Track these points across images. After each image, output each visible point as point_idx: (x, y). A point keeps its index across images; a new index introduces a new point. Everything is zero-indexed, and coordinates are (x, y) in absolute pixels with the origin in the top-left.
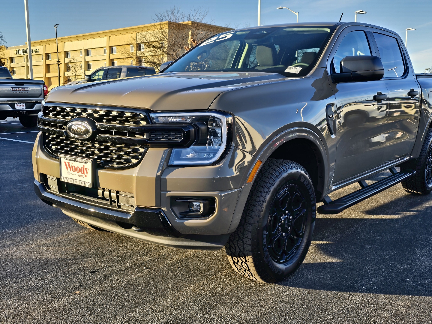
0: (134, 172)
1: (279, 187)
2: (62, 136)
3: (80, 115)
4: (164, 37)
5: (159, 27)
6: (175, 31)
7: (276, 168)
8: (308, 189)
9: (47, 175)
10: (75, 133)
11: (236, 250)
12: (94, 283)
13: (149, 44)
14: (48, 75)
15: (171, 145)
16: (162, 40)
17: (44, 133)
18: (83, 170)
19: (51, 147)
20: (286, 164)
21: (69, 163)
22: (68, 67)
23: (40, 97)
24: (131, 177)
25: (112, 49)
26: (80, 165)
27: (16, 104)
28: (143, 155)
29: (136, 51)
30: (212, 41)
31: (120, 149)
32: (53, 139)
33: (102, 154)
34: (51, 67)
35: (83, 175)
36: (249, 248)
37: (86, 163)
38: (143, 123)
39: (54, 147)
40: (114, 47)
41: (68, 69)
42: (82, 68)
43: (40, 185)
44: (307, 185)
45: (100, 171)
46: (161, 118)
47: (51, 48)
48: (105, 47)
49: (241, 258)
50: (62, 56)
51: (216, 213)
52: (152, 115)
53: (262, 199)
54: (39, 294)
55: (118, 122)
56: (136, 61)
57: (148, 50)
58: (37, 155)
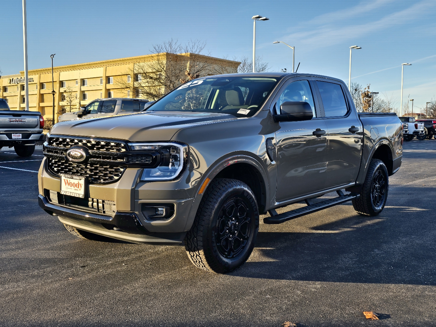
0: (116, 186)
1: (225, 199)
2: (63, 160)
3: (77, 144)
4: (161, 69)
5: (156, 58)
6: (172, 62)
7: (224, 185)
8: (251, 202)
9: (49, 191)
10: (73, 157)
11: (192, 246)
12: (83, 273)
13: (146, 75)
14: (42, 105)
15: (143, 166)
16: (159, 71)
17: (48, 158)
18: (77, 185)
19: (54, 168)
20: (232, 182)
21: (67, 180)
22: (63, 97)
23: (37, 127)
24: (113, 190)
25: (109, 79)
26: (76, 182)
27: (12, 134)
28: (122, 173)
29: (133, 83)
30: (187, 86)
31: (106, 169)
32: (56, 163)
33: (93, 173)
34: (45, 96)
35: (78, 189)
36: (201, 244)
37: (80, 180)
38: (123, 150)
39: (55, 169)
40: (110, 77)
41: (62, 98)
42: (77, 98)
43: (43, 198)
44: (250, 199)
45: (90, 186)
46: (137, 147)
47: (46, 78)
48: (102, 77)
49: (196, 252)
50: (57, 85)
51: (175, 216)
52: (130, 144)
53: (211, 207)
54: (41, 279)
55: (105, 149)
56: (133, 92)
57: (145, 81)
58: (42, 175)
